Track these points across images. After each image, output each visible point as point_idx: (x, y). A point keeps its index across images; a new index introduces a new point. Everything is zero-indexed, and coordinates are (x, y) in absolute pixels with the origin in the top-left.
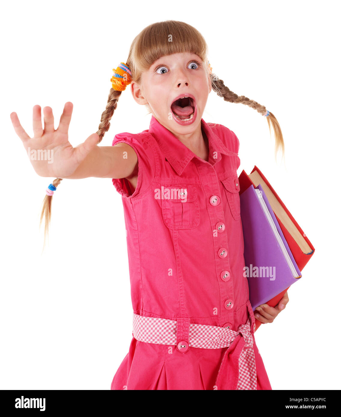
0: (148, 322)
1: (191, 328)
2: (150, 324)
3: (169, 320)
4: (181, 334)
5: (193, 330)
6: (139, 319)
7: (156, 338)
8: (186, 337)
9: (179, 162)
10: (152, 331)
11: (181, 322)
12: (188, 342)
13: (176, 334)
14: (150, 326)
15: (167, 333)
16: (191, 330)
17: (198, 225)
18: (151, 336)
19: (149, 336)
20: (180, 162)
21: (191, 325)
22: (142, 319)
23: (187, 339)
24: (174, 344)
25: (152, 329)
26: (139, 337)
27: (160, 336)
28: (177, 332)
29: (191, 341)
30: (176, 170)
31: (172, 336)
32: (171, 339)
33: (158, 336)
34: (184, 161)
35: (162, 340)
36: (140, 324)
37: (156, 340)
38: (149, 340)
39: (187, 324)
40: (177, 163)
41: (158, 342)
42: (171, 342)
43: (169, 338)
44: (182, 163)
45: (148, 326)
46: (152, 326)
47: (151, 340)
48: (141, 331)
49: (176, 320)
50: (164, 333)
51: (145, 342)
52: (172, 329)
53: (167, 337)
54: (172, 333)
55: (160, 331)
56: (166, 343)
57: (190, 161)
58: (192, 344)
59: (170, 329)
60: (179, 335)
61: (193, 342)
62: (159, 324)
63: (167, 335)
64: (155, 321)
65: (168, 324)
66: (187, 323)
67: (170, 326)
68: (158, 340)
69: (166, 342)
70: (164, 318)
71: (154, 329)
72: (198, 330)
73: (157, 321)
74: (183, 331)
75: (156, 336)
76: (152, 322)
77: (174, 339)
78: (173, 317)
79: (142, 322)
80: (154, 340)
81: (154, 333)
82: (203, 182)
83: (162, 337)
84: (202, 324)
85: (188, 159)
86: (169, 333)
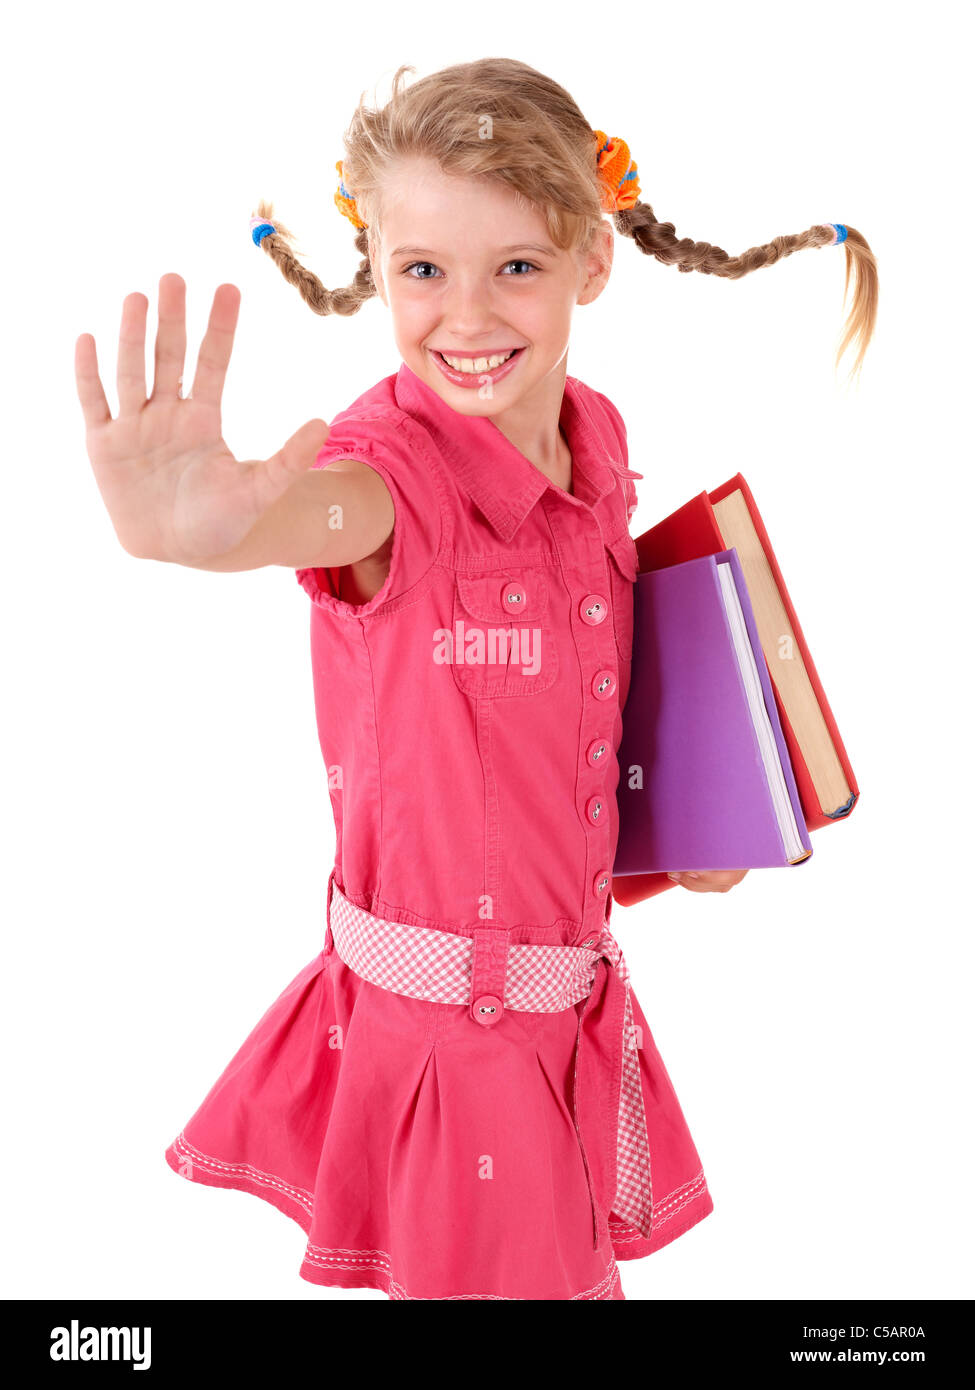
0: (393, 935)
1: (512, 956)
2: (398, 941)
3: (451, 935)
4: (486, 977)
5: (517, 962)
6: (368, 923)
7: (413, 982)
8: (497, 983)
9: (505, 504)
10: (401, 962)
11: (483, 941)
12: (501, 999)
13: (469, 974)
14: (397, 948)
15: (443, 972)
16: (511, 962)
17: (551, 684)
18: (400, 974)
19: (394, 974)
20: (510, 504)
21: (513, 949)
22: (377, 926)
23: (501, 991)
24: (461, 1001)
25: (402, 955)
26: (366, 972)
27: (425, 977)
28: (473, 970)
29: (509, 996)
30: (498, 527)
31: (457, 979)
32: (455, 989)
33: (418, 977)
34: (520, 498)
35: (428, 988)
36: (370, 937)
37: (412, 988)
38: (395, 985)
39: (501, 948)
40: (501, 505)
41: (418, 994)
42: (455, 995)
43: (449, 984)
44: (515, 505)
45: (391, 947)
46: (403, 949)
47: (400, 986)
48: (373, 957)
49: (471, 937)
50: (437, 972)
51: (384, 987)
52: (459, 960)
53: (442, 984)
54: (457, 973)
55: (425, 964)
56: (440, 1000)
57: (537, 499)
58: (512, 1002)
59: (453, 959)
60: (478, 979)
61: (515, 996)
62: (423, 943)
63: (442, 978)
64: (412, 936)
65: (448, 946)
66: (501, 944)
67: (454, 953)
68: (419, 989)
69: (441, 995)
70: (438, 929)
71: (408, 956)
72: (529, 960)
73: (418, 936)
74: (491, 966)
75: (412, 976)
76: (405, 936)
77: (462, 989)
78: (463, 926)
79: (376, 932)
80: (406, 987)
81: (407, 969)
82: (563, 558)
83: (430, 983)
84: (540, 944)
85: (533, 494)
86: (451, 973)
